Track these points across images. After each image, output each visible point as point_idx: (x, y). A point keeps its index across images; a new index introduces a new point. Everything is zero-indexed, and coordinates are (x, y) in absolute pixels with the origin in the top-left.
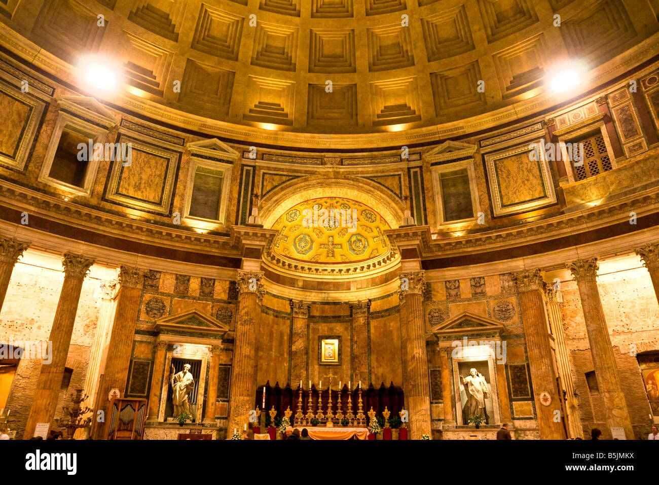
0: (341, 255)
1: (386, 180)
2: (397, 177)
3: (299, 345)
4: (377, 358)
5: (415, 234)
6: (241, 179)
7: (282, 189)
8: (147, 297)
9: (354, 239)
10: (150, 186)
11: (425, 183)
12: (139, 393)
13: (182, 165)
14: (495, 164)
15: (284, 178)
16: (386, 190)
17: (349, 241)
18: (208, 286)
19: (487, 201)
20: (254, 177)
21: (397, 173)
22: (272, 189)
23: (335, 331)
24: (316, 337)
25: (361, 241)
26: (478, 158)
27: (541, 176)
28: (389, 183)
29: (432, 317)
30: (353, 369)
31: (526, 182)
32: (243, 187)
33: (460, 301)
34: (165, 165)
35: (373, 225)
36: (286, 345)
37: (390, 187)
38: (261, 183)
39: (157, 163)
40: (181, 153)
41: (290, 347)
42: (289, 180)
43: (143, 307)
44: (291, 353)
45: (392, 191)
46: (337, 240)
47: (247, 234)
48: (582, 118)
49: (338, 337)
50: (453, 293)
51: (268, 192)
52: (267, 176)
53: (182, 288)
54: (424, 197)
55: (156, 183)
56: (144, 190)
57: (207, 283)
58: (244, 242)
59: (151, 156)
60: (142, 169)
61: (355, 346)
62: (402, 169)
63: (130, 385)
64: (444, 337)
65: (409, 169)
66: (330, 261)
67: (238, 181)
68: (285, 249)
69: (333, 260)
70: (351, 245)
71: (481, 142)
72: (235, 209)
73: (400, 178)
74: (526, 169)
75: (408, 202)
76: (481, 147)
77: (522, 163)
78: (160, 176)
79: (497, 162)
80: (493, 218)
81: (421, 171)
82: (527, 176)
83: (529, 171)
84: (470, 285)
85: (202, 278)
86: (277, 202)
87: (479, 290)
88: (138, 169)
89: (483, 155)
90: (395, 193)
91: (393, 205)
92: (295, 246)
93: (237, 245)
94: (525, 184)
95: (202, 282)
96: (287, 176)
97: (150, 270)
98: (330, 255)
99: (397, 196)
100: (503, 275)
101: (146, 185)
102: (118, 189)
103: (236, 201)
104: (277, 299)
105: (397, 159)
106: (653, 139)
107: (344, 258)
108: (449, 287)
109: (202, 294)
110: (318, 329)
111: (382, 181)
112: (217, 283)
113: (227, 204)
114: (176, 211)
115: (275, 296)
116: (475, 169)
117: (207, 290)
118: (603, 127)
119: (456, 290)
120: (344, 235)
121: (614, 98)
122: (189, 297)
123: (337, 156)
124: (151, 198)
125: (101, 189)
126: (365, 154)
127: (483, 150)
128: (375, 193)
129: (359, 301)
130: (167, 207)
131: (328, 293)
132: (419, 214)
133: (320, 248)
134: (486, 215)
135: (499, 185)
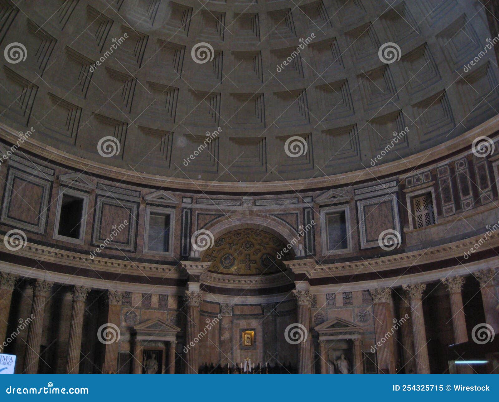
0: (255, 269)
1: (287, 217)
2: (295, 215)
3: (226, 336)
6: (182, 220)
7: (212, 225)
8: (125, 310)
9: (264, 257)
11: (315, 220)
14: (364, 209)
15: (213, 217)
16: (287, 225)
17: (261, 258)
18: (163, 299)
19: (357, 237)
20: (191, 217)
21: (294, 212)
22: (205, 225)
23: (252, 325)
24: (238, 330)
26: (353, 203)
27: (393, 222)
28: (289, 219)
29: (317, 318)
30: (265, 352)
31: (383, 225)
32: (184, 225)
33: (335, 308)
34: (128, 213)
35: (278, 248)
36: (217, 336)
37: (290, 222)
38: (196, 222)
39: (123, 213)
40: (138, 204)
41: (220, 337)
42: (216, 218)
43: (123, 317)
44: (221, 343)
45: (291, 226)
46: (253, 258)
48: (421, 182)
49: (254, 330)
50: (331, 302)
51: (201, 228)
52: (200, 216)
53: (146, 303)
54: (314, 232)
57: (163, 298)
58: (188, 271)
59: (118, 208)
60: (114, 219)
61: (266, 336)
62: (298, 209)
64: (323, 334)
65: (304, 209)
67: (180, 221)
68: (215, 266)
69: (249, 272)
70: (262, 262)
71: (356, 191)
72: (179, 243)
73: (297, 216)
74: (384, 215)
76: (355, 195)
77: (381, 210)
79: (366, 208)
80: (360, 250)
81: (313, 211)
82: (385, 221)
83: (386, 217)
84: (342, 297)
85: (159, 295)
87: (348, 301)
89: (356, 201)
90: (293, 228)
95: (159, 297)
96: (215, 215)
97: (126, 292)
98: (248, 268)
99: (295, 230)
100: (365, 291)
102: (100, 236)
103: (179, 237)
104: (209, 304)
105: (296, 200)
106: (458, 207)
107: (258, 270)
108: (328, 298)
109: (160, 306)
110: (240, 324)
111: (285, 218)
112: (169, 298)
113: (173, 240)
114: (139, 248)
115: (208, 302)
116: (350, 212)
117: (163, 303)
118: (433, 191)
119: (333, 301)
120: (257, 254)
121: (440, 171)
122: (152, 309)
123: (251, 198)
124: (122, 241)
125: (89, 237)
126: (272, 196)
127: (356, 198)
128: (279, 228)
129: (268, 304)
130: (132, 245)
131: (247, 298)
132: (310, 244)
133: (240, 263)
134: (356, 248)
135: (365, 225)
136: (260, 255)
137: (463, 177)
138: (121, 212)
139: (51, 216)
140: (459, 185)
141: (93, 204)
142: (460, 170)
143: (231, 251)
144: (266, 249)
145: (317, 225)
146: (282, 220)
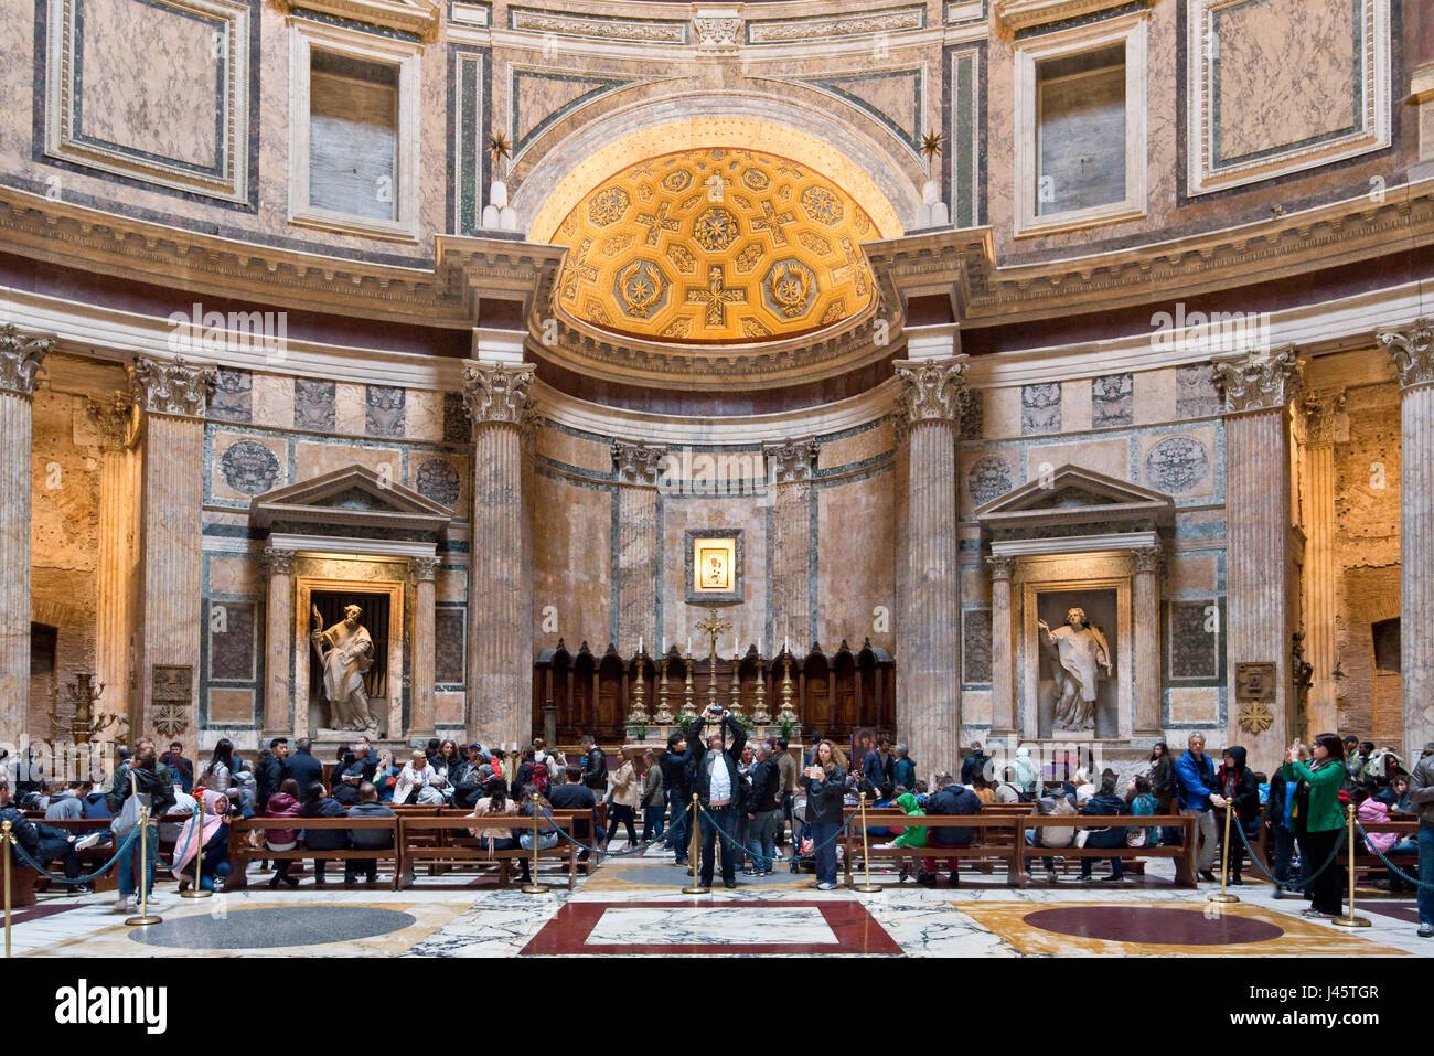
0: (743, 319)
1: (876, 91)
3: (636, 553)
4: (832, 583)
5: (949, 253)
6: (451, 91)
7: (574, 123)
8: (224, 438)
9: (779, 271)
10: (175, 113)
11: (992, 95)
12: (236, 676)
13: (265, 46)
14: (1217, 25)
15: (578, 89)
16: (876, 119)
17: (767, 277)
18: (386, 406)
19: (1172, 148)
21: (907, 64)
22: (544, 123)
23: (727, 518)
24: (681, 533)
25: (797, 277)
27: (1357, 62)
28: (884, 97)
29: (980, 479)
30: (774, 608)
32: (459, 116)
33: (1059, 440)
34: (211, 45)
35: (833, 232)
36: (603, 552)
37: (888, 111)
38: (510, 106)
41: (614, 558)
42: (591, 94)
43: (215, 466)
44: (617, 574)
45: (892, 124)
46: (734, 276)
49: (735, 533)
50: (1041, 417)
51: (532, 134)
52: (527, 83)
53: (315, 412)
54: (984, 142)
55: (192, 105)
56: (160, 128)
57: (384, 398)
61: (778, 554)
62: (923, 50)
63: (210, 659)
64: (1008, 531)
65: (946, 50)
66: (715, 336)
67: (444, 98)
68: (592, 302)
69: (721, 331)
70: (771, 290)
72: (442, 186)
73: (917, 82)
74: (1314, 36)
75: (937, 159)
77: (1301, 19)
79: (1223, 18)
80: (1183, 200)
81: (983, 56)
83: (1322, 44)
84: (1090, 394)
86: (562, 165)
87: (1113, 409)
90: (901, 132)
91: (894, 168)
92: (619, 296)
93: (454, 292)
94: (1299, 91)
95: (369, 397)
96: (586, 79)
97: (221, 368)
98: (715, 318)
99: (907, 138)
100: (1190, 366)
101: (165, 113)
102: (78, 122)
103: (442, 163)
104: (575, 439)
105: (915, 17)
107: (752, 326)
108: (1031, 401)
109: (372, 427)
110: (685, 514)
112: (410, 398)
113: (417, 173)
114: (269, 194)
115: (569, 431)
116: (1151, 47)
117: (386, 418)
119: (1050, 411)
120: (752, 260)
122: (338, 437)
123: (730, 12)
125: (23, 124)
126: (819, 7)
128: (843, 133)
129: (789, 442)
130: (240, 182)
131: (710, 423)
132: (965, 194)
133: (687, 299)
134: (1164, 194)
135: (1217, 96)
136: (762, 263)
143: (652, 248)
144: (784, 239)
145: (998, 115)
146: (856, 99)
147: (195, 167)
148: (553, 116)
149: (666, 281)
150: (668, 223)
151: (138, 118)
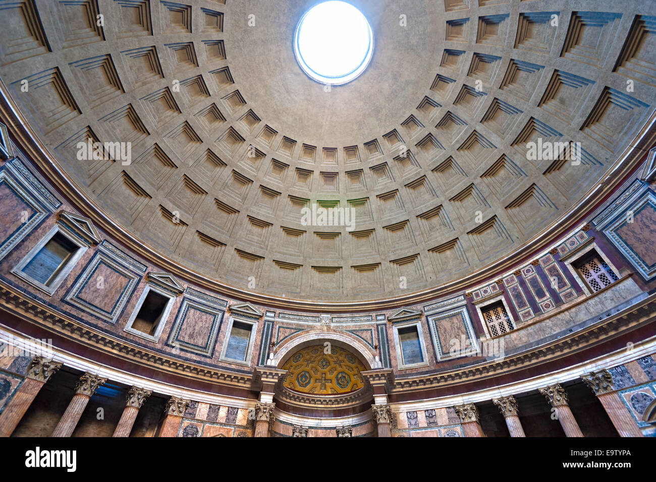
0: (331, 388)
2: (370, 332)
5: (383, 375)
6: (263, 331)
7: (291, 338)
8: (186, 422)
9: (340, 376)
10: (200, 335)
11: (389, 336)
13: (224, 321)
14: (435, 323)
15: (293, 331)
17: (337, 377)
18: (232, 413)
19: (432, 350)
20: (272, 330)
21: (369, 328)
22: (284, 339)
25: (345, 377)
26: (424, 319)
27: (467, 333)
28: (365, 335)
32: (264, 336)
33: (418, 429)
34: (212, 320)
35: (353, 366)
37: (365, 338)
38: (277, 335)
39: (207, 318)
40: (224, 312)
42: (296, 332)
43: (181, 432)
45: (367, 341)
46: (329, 376)
47: (265, 373)
48: (489, 293)
50: (413, 422)
51: (281, 341)
52: (281, 329)
53: (213, 415)
54: (388, 346)
55: (204, 333)
56: (195, 338)
57: (232, 411)
58: (262, 379)
59: (203, 313)
60: (196, 322)
62: (372, 325)
65: (377, 325)
66: (323, 393)
67: (261, 332)
68: (291, 383)
69: (325, 392)
70: (338, 380)
71: (425, 308)
72: (258, 353)
73: (372, 332)
74: (457, 327)
75: (378, 351)
76: (425, 311)
77: (453, 323)
78: (208, 328)
79: (437, 322)
80: (437, 362)
81: (386, 327)
82: (458, 332)
83: (459, 329)
84: (425, 415)
86: (287, 348)
87: (432, 420)
88: (194, 322)
89: (427, 317)
90: (368, 343)
91: (368, 351)
92: (299, 382)
95: (228, 410)
96: (295, 329)
97: (191, 401)
98: (323, 388)
99: (371, 344)
100: (449, 408)
101: (197, 335)
102: (177, 337)
103: (259, 347)
104: (282, 425)
105: (370, 318)
106: (536, 310)
107: (333, 390)
108: (409, 416)
109: (227, 420)
111: (360, 334)
112: (239, 411)
113: (252, 350)
114: (216, 354)
115: (281, 422)
116: (422, 327)
117: (231, 417)
118: (503, 299)
119: (415, 420)
120: (333, 372)
121: (507, 281)
122: (217, 423)
123: (329, 316)
124: (200, 344)
125: (165, 337)
126: (348, 315)
127: (426, 314)
128: (355, 343)
129: (343, 427)
130: (210, 351)
131: (321, 419)
132: (385, 358)
133: (316, 382)
134: (432, 361)
135: (439, 338)
136: (335, 373)
137: (534, 282)
138: (205, 317)
139: (129, 307)
140: (531, 289)
141: (179, 305)
142: (527, 277)
143: (307, 369)
144: (341, 367)
145: (391, 340)
146: (357, 335)
147: (201, 347)
148: (287, 337)
149: (311, 377)
150: (312, 362)
151: (191, 336)
